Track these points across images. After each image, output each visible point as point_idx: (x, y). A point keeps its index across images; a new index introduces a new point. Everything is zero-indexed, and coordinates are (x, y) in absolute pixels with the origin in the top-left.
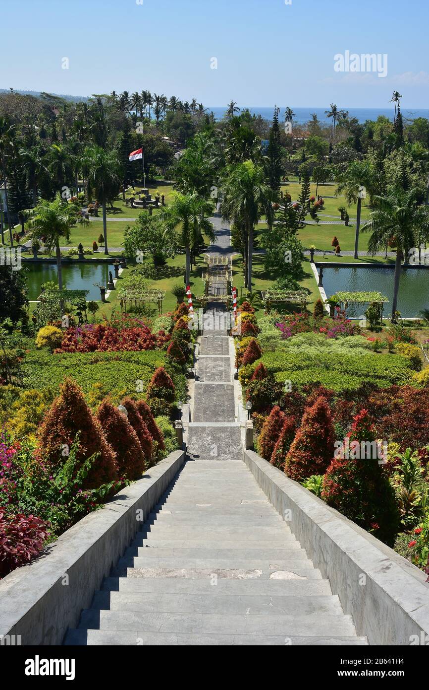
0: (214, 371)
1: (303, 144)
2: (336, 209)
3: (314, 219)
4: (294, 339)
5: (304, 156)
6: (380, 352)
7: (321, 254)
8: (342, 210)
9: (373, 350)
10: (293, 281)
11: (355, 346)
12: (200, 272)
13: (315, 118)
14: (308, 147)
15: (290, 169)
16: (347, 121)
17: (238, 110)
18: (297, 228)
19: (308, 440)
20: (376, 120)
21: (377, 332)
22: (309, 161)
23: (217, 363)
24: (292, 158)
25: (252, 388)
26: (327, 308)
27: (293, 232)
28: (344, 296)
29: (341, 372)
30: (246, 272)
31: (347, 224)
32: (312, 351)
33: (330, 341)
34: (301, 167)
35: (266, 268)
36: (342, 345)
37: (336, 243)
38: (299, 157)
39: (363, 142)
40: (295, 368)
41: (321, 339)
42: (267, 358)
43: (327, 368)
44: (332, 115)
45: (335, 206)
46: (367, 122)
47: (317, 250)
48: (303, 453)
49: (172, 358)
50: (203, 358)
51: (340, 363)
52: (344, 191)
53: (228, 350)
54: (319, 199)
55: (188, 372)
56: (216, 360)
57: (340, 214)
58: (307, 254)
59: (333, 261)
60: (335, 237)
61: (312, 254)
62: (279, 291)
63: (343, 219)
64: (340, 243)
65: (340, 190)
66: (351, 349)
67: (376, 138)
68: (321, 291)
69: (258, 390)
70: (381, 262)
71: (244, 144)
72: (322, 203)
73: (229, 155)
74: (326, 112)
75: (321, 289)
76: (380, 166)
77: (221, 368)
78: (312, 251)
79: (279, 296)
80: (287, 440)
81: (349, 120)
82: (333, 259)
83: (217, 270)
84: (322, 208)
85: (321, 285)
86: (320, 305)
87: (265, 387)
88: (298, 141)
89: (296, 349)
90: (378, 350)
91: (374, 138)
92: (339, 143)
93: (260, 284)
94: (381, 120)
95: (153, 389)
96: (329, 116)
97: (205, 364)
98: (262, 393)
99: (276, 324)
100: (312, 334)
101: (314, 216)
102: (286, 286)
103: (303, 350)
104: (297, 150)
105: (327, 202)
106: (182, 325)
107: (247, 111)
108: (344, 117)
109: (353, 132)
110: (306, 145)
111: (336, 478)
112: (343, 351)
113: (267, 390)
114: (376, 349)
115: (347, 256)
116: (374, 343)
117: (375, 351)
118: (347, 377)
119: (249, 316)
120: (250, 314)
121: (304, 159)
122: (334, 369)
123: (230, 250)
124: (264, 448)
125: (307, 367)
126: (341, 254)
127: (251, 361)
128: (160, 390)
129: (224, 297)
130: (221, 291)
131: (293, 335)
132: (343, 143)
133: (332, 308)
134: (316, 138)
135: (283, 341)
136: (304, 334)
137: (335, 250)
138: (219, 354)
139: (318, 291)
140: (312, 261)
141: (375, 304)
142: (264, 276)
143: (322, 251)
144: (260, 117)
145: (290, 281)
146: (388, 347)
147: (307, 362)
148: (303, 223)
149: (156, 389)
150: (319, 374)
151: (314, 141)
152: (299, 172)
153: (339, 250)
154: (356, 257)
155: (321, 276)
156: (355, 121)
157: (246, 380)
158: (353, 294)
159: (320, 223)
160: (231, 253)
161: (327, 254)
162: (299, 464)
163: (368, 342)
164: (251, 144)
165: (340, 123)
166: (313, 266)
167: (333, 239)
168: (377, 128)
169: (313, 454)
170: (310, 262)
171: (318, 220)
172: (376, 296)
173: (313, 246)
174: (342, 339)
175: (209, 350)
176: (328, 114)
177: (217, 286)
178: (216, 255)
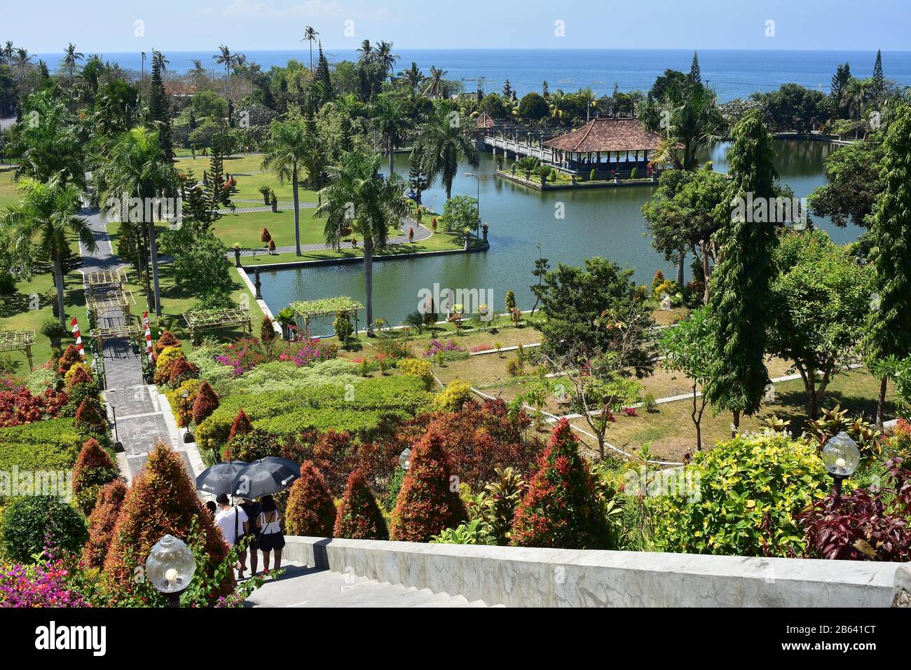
0: (144, 437)
1: (188, 102)
2: (256, 191)
3: (226, 206)
4: (251, 375)
5: (194, 119)
6: (371, 376)
7: (250, 254)
8: (265, 192)
9: (362, 374)
10: (224, 295)
11: (337, 373)
12: (78, 298)
13: (198, 65)
14: (196, 106)
15: (177, 138)
16: (245, 69)
17: (81, 57)
18: (208, 222)
19: (425, 485)
20: (286, 66)
21: (356, 351)
22: (204, 126)
23: (145, 424)
24: (175, 124)
25: (236, 447)
26: (277, 327)
27: (206, 226)
28: (304, 307)
29: (337, 408)
30: (147, 291)
31: (275, 210)
32: (283, 386)
33: (302, 370)
34: (192, 135)
35: (178, 281)
36: (321, 373)
37: (267, 237)
38: (185, 122)
39: (277, 95)
40: (273, 413)
41: (291, 369)
42: (229, 405)
43: (317, 407)
44: (222, 61)
45: (252, 186)
46: (273, 68)
47: (244, 249)
48: (420, 505)
49: (89, 426)
50: (123, 421)
51: (332, 397)
52: (272, 164)
53: (152, 405)
54: (228, 178)
55: (112, 443)
56: (142, 421)
57: (262, 196)
58: (231, 256)
59: (267, 262)
60: (265, 229)
61: (238, 255)
62: (208, 311)
63: (267, 203)
64: (273, 236)
65: (267, 163)
66: (334, 377)
67: (292, 90)
68: (261, 306)
69: (247, 449)
70: (333, 258)
71: (123, 105)
72: (233, 183)
73: (101, 122)
74: (215, 57)
75: (261, 303)
76: (312, 127)
77: (154, 432)
78: (237, 251)
79: (211, 318)
80: (357, 499)
81: (248, 66)
82: (266, 259)
83: (102, 292)
84: (235, 191)
85: (259, 296)
86: (267, 324)
87: (255, 442)
88: (179, 99)
89: (259, 388)
90: (368, 374)
91: (290, 91)
92: (244, 99)
93: (172, 306)
94: (293, 66)
95: (86, 474)
96: (219, 62)
97: (127, 429)
98: (253, 451)
99: (216, 358)
100: (273, 365)
101: (226, 203)
102: (214, 304)
103: (270, 389)
104: (182, 111)
105: (240, 182)
106: (81, 377)
107: (96, 57)
108: (240, 63)
109: (256, 83)
110: (194, 104)
111: (540, 510)
112: (325, 381)
113: (259, 446)
114: (365, 372)
115: (286, 254)
116: (362, 364)
117: (365, 376)
118: (348, 414)
119: (176, 351)
120: (177, 349)
121: (194, 125)
122: (326, 406)
123: (113, 261)
124: (299, 522)
125: (289, 410)
126: (276, 251)
127: (205, 413)
128: (98, 474)
129: (121, 330)
130: (116, 323)
131: (249, 369)
132: (248, 99)
133: (283, 327)
134: (208, 93)
135: (237, 380)
136: (265, 365)
137: (267, 247)
138: (139, 413)
139: (258, 306)
140: (239, 265)
141: (344, 315)
142: (175, 293)
143: (249, 249)
144: (117, 67)
145: (219, 295)
146: (380, 367)
147: (287, 404)
148: (216, 215)
149: (91, 472)
150: (309, 415)
151: (205, 98)
152: (191, 142)
153: (273, 247)
154: (299, 253)
155: (258, 285)
156: (255, 68)
157: (210, 440)
158: (314, 303)
159: (237, 211)
160: (117, 264)
161: (258, 253)
162: (417, 520)
163: (354, 364)
164: (133, 104)
165: (236, 71)
166: (241, 271)
167: (262, 233)
168: (290, 78)
169: (434, 502)
170: (237, 267)
171: (233, 208)
172: (345, 303)
173: (237, 244)
174: (319, 366)
175: (124, 409)
176: (218, 59)
177: (106, 315)
178: (95, 270)
